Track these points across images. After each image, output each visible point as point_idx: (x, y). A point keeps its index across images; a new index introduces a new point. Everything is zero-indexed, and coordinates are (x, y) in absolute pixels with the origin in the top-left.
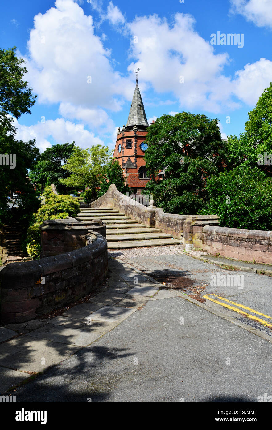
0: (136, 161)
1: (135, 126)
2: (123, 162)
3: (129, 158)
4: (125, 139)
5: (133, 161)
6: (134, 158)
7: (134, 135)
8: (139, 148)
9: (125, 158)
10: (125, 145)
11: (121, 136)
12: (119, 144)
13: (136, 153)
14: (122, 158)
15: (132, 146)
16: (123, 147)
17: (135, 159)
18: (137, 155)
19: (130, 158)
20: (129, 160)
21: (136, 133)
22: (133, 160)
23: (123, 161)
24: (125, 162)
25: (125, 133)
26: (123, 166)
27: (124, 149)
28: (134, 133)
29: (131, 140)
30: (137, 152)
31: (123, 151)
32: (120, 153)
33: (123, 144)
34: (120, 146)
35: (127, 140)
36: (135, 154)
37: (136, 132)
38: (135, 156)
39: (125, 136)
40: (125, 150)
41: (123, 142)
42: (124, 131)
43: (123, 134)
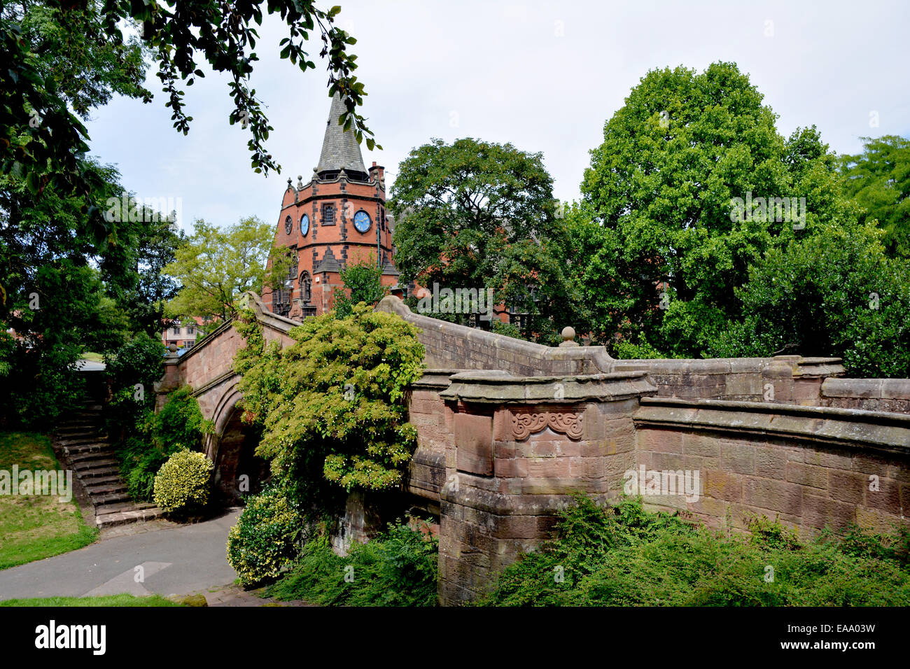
0: (346, 257)
1: (343, 171)
2: (314, 259)
3: (329, 249)
4: (319, 202)
5: (339, 256)
6: (342, 247)
7: (341, 192)
8: (351, 223)
9: (318, 249)
10: (318, 216)
11: (308, 194)
12: (304, 215)
13: (345, 237)
14: (311, 249)
15: (336, 220)
16: (314, 222)
17: (344, 252)
18: (347, 240)
19: (332, 248)
20: (330, 253)
21: (344, 189)
22: (337, 251)
23: (316, 254)
24: (319, 258)
25: (318, 187)
26: (314, 267)
27: (316, 226)
28: (341, 188)
29: (332, 204)
30: (347, 234)
31: (315, 232)
32: (305, 236)
33: (314, 215)
34: (305, 219)
35: (324, 204)
36: (342, 238)
37: (345, 185)
38: (343, 244)
39: (318, 194)
40: (320, 229)
41: (315, 210)
42: (317, 183)
43: (314, 190)
